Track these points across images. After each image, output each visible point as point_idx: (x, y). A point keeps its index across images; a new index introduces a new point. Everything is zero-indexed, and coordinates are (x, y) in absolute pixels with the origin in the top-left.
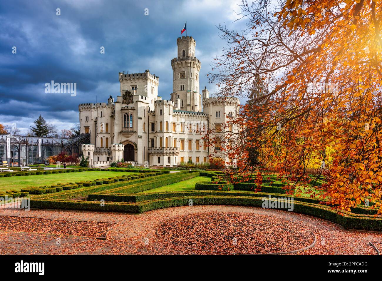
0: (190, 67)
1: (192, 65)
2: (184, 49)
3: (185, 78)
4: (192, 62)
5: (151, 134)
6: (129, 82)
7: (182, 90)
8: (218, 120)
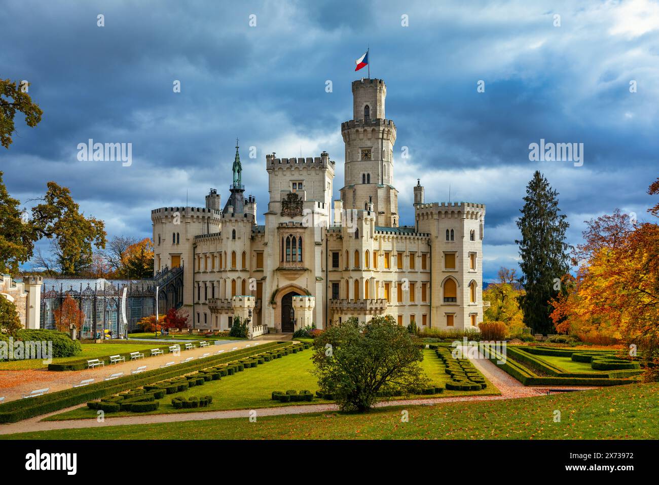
0: (382, 139)
1: (385, 136)
2: (368, 104)
3: (373, 159)
4: (386, 129)
5: (332, 273)
6: (288, 173)
7: (366, 183)
8: (450, 245)
